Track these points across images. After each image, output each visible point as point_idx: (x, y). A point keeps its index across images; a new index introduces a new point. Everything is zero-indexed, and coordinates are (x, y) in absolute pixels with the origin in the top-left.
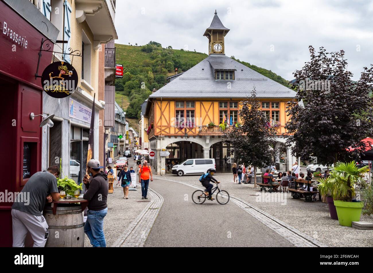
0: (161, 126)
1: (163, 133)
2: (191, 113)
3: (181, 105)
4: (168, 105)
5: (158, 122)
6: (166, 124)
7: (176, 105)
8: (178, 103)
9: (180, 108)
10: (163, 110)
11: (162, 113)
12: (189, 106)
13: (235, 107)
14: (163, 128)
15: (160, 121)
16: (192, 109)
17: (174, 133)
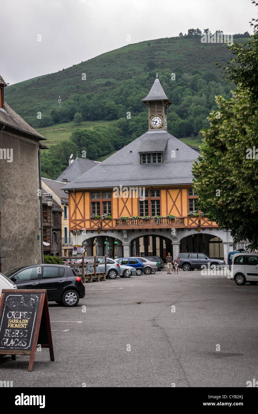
0: (75, 220)
1: (78, 227)
2: (108, 205)
3: (97, 196)
4: (83, 197)
5: (73, 215)
6: (81, 218)
7: (92, 197)
8: (94, 194)
9: (96, 199)
10: (77, 202)
11: (76, 206)
12: (106, 196)
13: (158, 195)
14: (78, 222)
15: (74, 215)
16: (109, 200)
17: (89, 228)
